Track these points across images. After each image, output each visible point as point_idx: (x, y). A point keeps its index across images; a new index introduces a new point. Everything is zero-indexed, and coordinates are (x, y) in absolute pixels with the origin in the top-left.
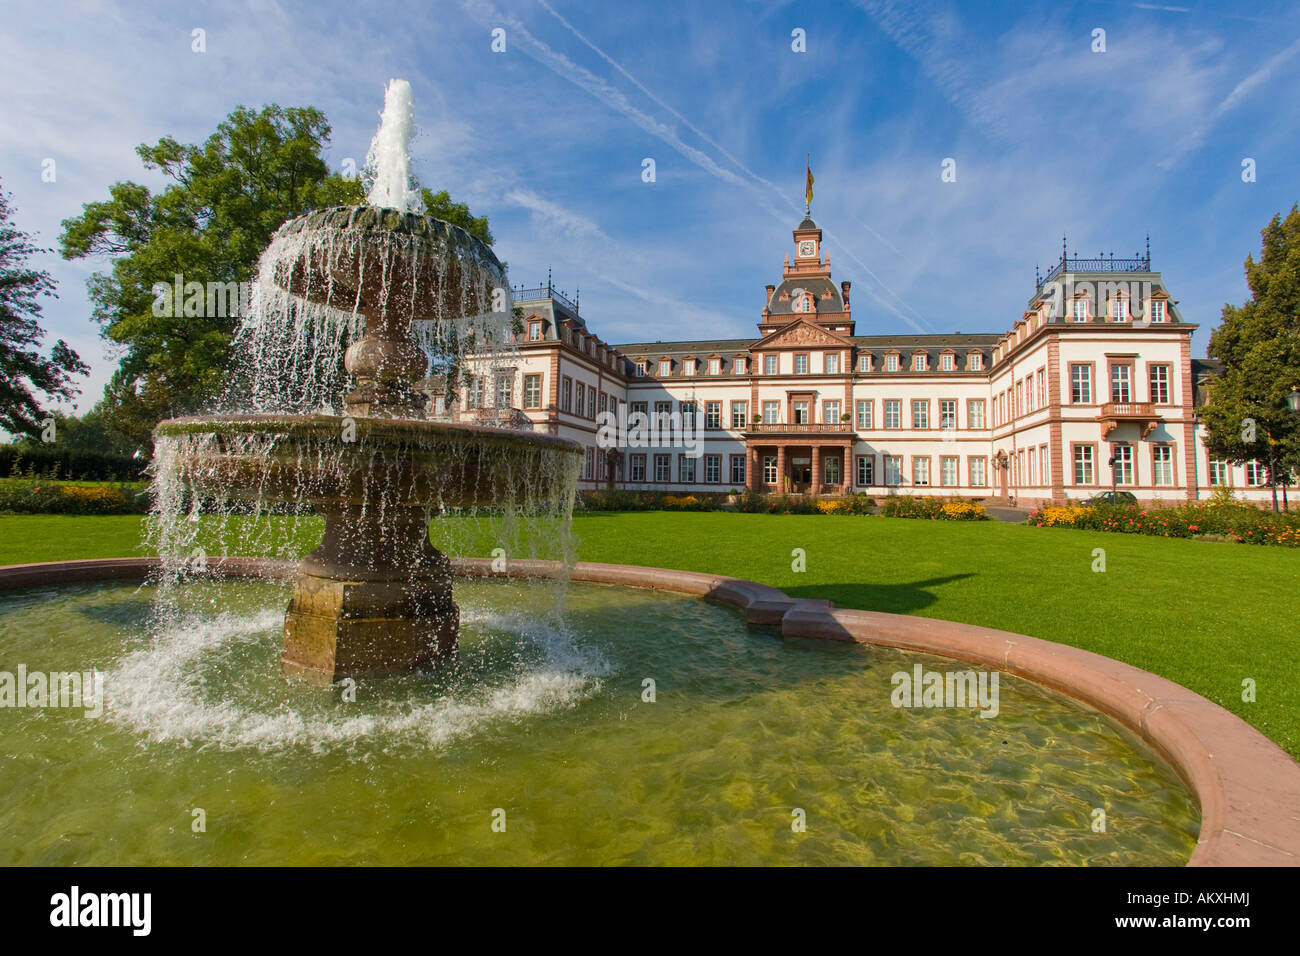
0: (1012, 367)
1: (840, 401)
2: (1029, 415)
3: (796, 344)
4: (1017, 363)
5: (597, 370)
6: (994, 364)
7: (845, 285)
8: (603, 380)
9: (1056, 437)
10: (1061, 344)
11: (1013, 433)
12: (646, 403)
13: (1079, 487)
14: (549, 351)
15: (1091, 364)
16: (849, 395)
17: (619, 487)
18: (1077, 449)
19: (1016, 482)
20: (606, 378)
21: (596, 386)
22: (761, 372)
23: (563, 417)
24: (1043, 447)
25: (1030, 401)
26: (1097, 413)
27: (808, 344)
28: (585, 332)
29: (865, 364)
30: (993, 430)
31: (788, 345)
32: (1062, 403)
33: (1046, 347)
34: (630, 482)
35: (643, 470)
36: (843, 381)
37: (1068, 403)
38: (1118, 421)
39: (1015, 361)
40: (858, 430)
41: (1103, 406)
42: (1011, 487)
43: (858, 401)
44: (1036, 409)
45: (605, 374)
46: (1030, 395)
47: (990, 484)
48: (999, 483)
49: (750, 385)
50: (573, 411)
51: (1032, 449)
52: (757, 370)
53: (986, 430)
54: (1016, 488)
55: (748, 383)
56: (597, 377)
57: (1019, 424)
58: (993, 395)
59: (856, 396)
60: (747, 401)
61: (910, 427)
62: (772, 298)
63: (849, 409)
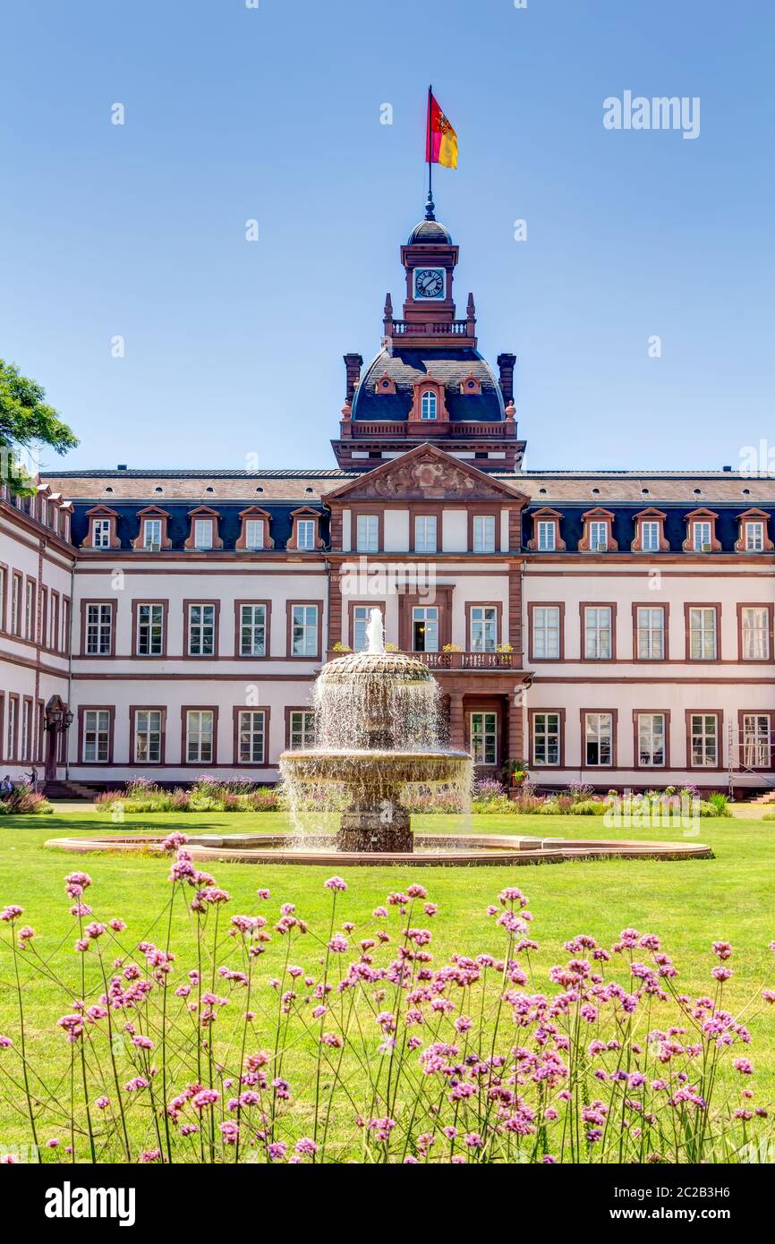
1: (499, 605)
3: (415, 493)
5: (37, 542)
7: (506, 362)
8: (44, 560)
12: (114, 602)
16: (516, 593)
20: (47, 557)
21: (36, 574)
22: (347, 546)
27: (439, 494)
29: (547, 534)
31: (402, 492)
34: (80, 764)
35: (107, 740)
36: (505, 567)
40: (532, 660)
43: (531, 605)
45: (45, 549)
49: (326, 572)
50: (8, 629)
52: (340, 543)
55: (321, 566)
56: (36, 555)
59: (527, 597)
60: (319, 603)
61: (630, 657)
62: (358, 384)
63: (515, 621)
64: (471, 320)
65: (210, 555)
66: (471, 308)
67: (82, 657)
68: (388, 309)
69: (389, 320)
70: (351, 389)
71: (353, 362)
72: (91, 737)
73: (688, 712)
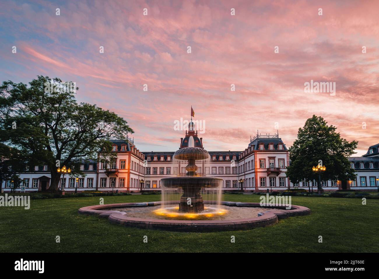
0: (244, 160)
1: (201, 167)
2: (249, 171)
4: (246, 159)
5: (139, 159)
6: (239, 159)
7: (201, 139)
8: (140, 162)
9: (256, 176)
10: (257, 154)
11: (245, 175)
12: (150, 167)
13: (262, 187)
14: (128, 154)
15: (265, 159)
16: (203, 166)
17: (143, 189)
18: (261, 178)
19: (245, 186)
20: (140, 161)
21: (139, 163)
23: (131, 171)
24: (253, 178)
25: (249, 168)
26: (266, 170)
28: (136, 149)
30: (239, 174)
32: (258, 168)
33: (254, 155)
34: (146, 188)
35: (149, 185)
37: (259, 168)
38: (271, 172)
39: (245, 158)
41: (267, 169)
42: (244, 187)
43: (205, 167)
44: (251, 169)
45: (140, 160)
46: (249, 166)
47: (238, 187)
48: (240, 187)
50: (134, 170)
51: (250, 179)
53: (237, 174)
54: (245, 188)
56: (139, 161)
57: (246, 173)
58: (239, 166)
59: (205, 166)
60: (177, 167)
61: (218, 174)
62: (182, 141)
63: (203, 169)
64: (197, 133)
65: (163, 162)
66: (197, 132)
67: (146, 174)
68: (186, 132)
69: (186, 134)
70: (182, 142)
71: (182, 139)
72: (147, 185)
73: (226, 180)
